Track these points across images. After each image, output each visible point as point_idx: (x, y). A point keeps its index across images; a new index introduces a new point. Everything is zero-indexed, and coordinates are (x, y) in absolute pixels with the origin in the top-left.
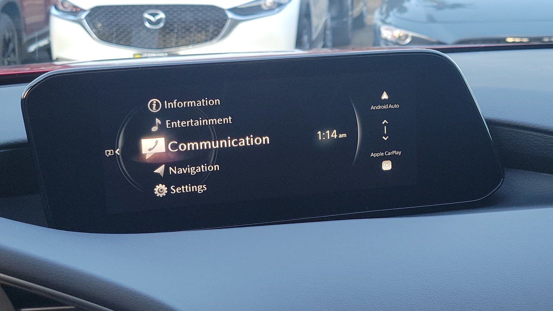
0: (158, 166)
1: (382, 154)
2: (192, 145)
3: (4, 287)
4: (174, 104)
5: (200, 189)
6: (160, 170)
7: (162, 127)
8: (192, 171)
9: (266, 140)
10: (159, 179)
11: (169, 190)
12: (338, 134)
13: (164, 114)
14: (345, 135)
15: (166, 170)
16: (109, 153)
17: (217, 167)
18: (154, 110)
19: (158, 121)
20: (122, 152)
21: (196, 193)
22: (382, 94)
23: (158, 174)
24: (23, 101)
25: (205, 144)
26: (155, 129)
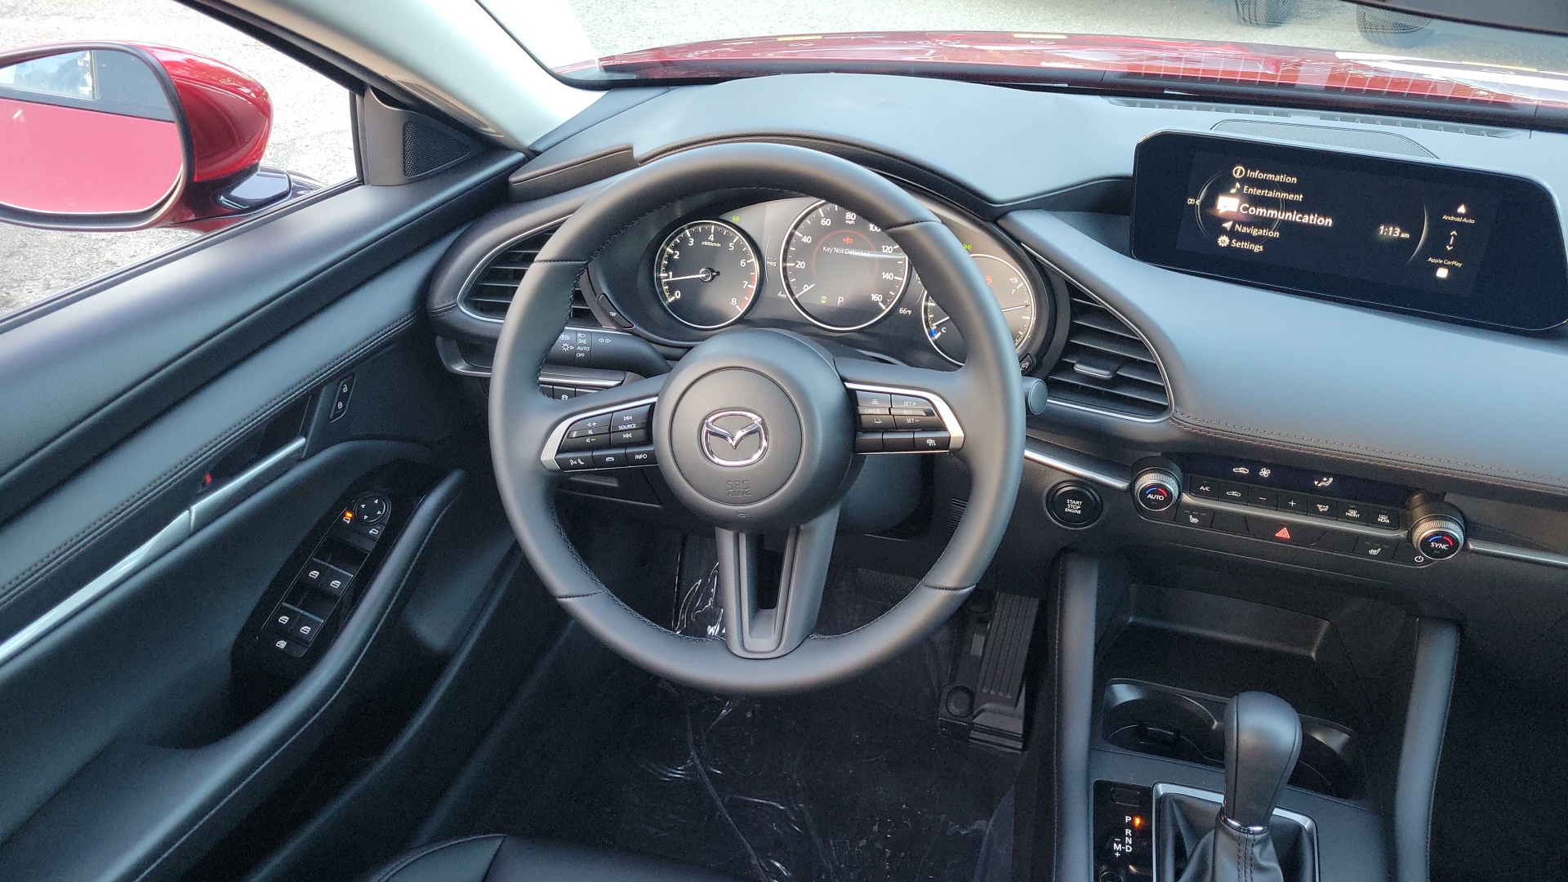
0: (1227, 220)
1: (1441, 262)
2: (1261, 211)
3: (1066, 281)
4: (1256, 174)
5: (1258, 248)
6: (1228, 225)
7: (1240, 191)
8: (1255, 232)
9: (1329, 222)
10: (1224, 232)
11: (1230, 242)
12: (1400, 234)
13: (1245, 181)
14: (1407, 236)
15: (1233, 226)
16: (1191, 201)
17: (1277, 234)
18: (1237, 176)
19: (1238, 185)
20: (1202, 203)
21: (1251, 251)
22: (1458, 206)
23: (1225, 228)
24: (1139, 144)
25: (1272, 213)
26: (1233, 191)
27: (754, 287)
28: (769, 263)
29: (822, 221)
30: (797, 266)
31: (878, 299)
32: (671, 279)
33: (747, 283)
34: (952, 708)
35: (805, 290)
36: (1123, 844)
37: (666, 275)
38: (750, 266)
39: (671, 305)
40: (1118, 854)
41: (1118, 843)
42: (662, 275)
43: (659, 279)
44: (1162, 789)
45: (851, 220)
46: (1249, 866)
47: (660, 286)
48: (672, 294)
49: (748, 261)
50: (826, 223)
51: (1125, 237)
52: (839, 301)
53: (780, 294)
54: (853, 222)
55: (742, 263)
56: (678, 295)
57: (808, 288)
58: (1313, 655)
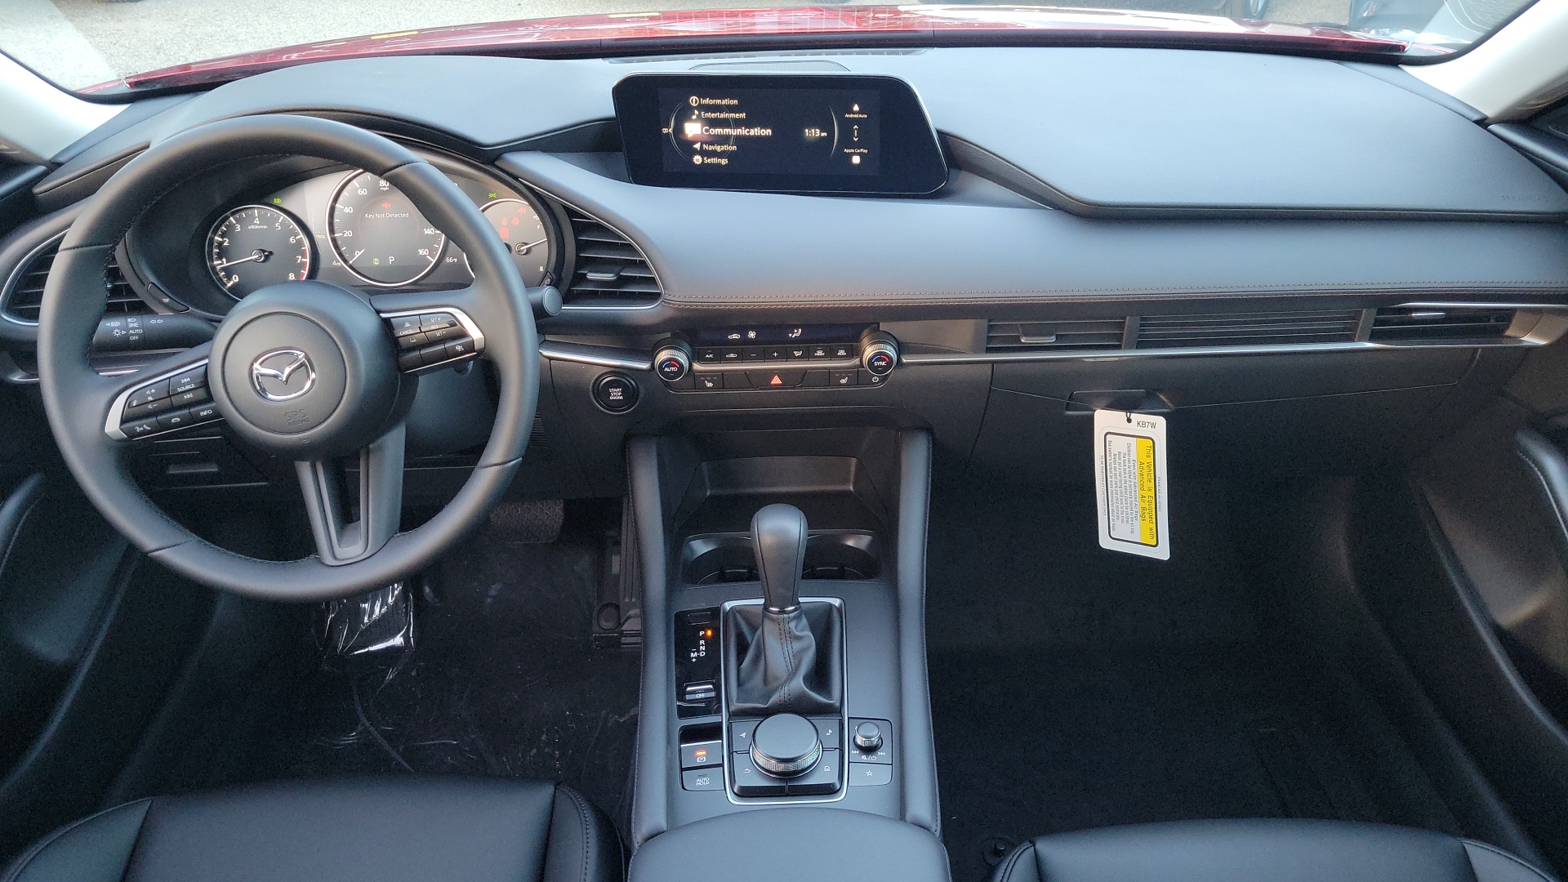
0: (695, 143)
1: (853, 151)
2: (718, 131)
4: (707, 101)
5: (724, 162)
6: (697, 146)
7: (699, 116)
8: (719, 148)
9: (768, 132)
10: (696, 152)
11: (703, 160)
12: (820, 133)
13: (701, 107)
14: (826, 134)
15: (701, 146)
16: (665, 131)
17: (735, 148)
18: (694, 105)
19: (696, 112)
20: (674, 131)
21: (719, 165)
22: (854, 106)
23: (696, 149)
24: (613, 89)
25: (727, 131)
26: (694, 117)
27: (308, 260)
28: (318, 237)
29: (359, 192)
30: (345, 235)
31: (425, 253)
32: (225, 265)
33: (300, 257)
34: (604, 624)
35: (357, 256)
36: (698, 652)
37: (220, 262)
38: (300, 243)
39: (231, 289)
40: (694, 660)
41: (694, 652)
42: (216, 263)
43: (214, 268)
44: (728, 605)
45: (385, 187)
46: (789, 639)
47: (217, 274)
48: (230, 279)
49: (297, 238)
50: (363, 192)
51: (623, 168)
52: (391, 261)
53: (334, 263)
54: (387, 188)
55: (291, 240)
56: (235, 279)
57: (360, 254)
58: (851, 488)
